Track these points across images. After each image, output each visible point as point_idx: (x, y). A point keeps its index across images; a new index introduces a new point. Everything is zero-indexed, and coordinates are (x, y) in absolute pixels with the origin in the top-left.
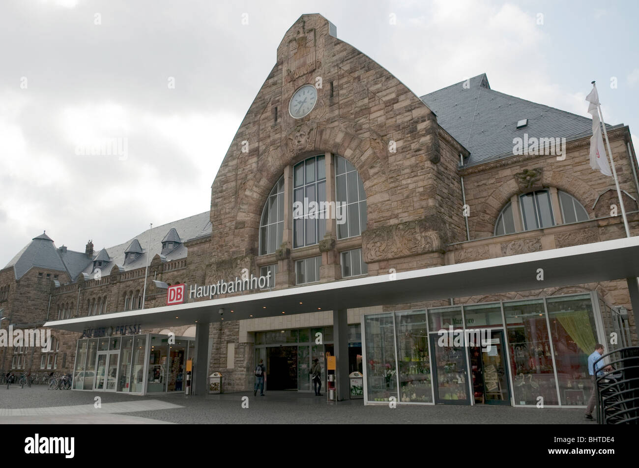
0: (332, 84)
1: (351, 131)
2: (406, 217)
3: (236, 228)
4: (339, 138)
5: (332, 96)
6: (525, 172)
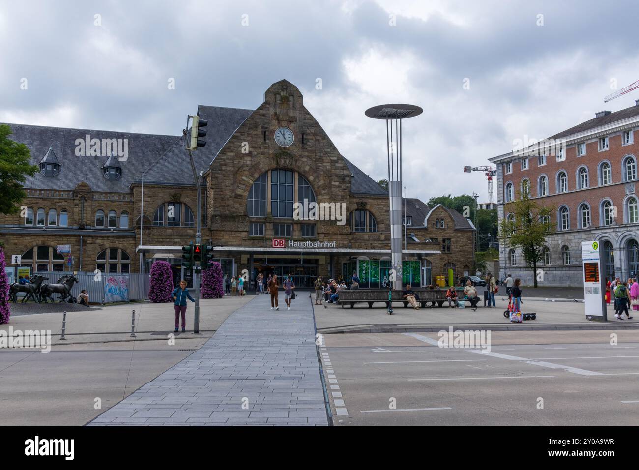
0: (303, 137)
1: (314, 168)
3: (235, 198)
4: (307, 168)
5: (303, 143)
6: (362, 203)
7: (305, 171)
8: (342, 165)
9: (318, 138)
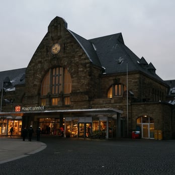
2: (81, 90)
4: (66, 63)
6: (115, 79)
7: (65, 66)
8: (85, 57)
9: (72, 44)
